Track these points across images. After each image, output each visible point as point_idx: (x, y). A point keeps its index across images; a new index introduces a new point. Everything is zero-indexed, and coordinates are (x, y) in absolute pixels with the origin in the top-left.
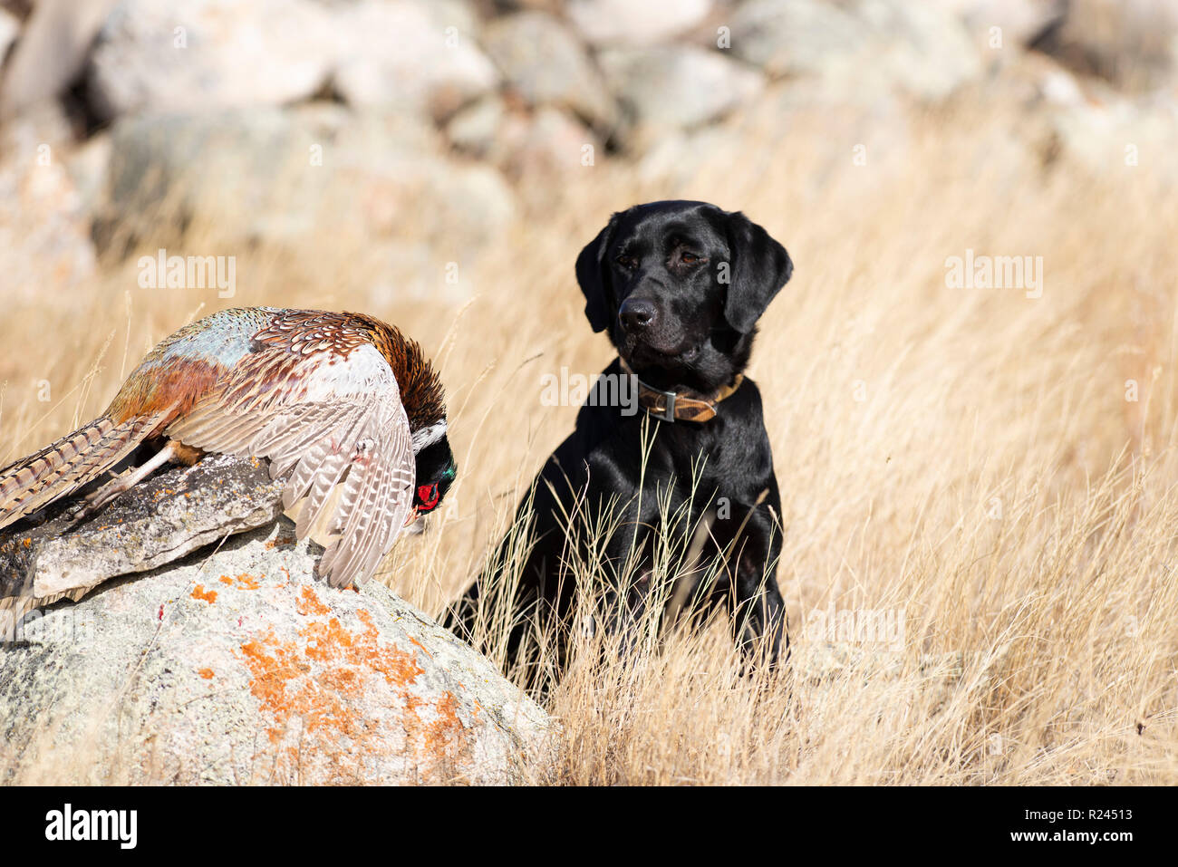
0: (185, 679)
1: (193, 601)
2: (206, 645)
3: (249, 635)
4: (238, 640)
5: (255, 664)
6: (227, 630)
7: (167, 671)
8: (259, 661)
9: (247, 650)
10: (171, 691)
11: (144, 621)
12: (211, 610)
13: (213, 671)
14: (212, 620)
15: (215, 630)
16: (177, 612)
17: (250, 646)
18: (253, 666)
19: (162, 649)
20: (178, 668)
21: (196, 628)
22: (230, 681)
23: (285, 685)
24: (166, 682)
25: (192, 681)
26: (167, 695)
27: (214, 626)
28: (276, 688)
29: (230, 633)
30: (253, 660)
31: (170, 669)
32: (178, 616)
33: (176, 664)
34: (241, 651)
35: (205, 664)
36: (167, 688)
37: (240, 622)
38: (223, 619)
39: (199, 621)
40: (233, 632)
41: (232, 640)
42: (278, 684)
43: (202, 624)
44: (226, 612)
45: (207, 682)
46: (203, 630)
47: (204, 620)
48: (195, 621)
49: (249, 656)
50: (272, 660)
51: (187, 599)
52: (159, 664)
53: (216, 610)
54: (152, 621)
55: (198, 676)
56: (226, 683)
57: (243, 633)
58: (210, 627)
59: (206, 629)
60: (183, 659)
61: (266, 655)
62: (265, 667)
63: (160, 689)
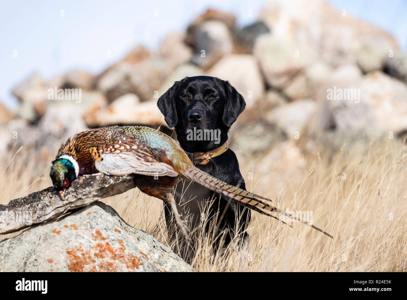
0: (42, 263)
1: (52, 234)
2: (52, 250)
3: (71, 247)
4: (66, 249)
5: (71, 258)
6: (63, 245)
7: (36, 260)
8: (73, 257)
9: (69, 253)
10: (37, 268)
11: (34, 242)
12: (58, 237)
13: (53, 260)
14: (57, 241)
15: (58, 245)
16: (45, 238)
17: (71, 251)
18: (70, 259)
19: (36, 252)
20: (40, 259)
21: (51, 244)
22: (59, 264)
23: (84, 267)
24: (35, 264)
25: (45, 264)
26: (35, 269)
27: (58, 243)
28: (80, 268)
29: (64, 246)
30: (71, 257)
31: (37, 259)
32: (45, 240)
33: (39, 257)
34: (66, 253)
35: (50, 257)
36: (35, 266)
37: (68, 242)
38: (62, 240)
39: (53, 241)
40: (65, 246)
41: (63, 248)
42: (81, 266)
43: (54, 243)
44: (63, 238)
45: (50, 264)
46: (53, 245)
47: (54, 241)
48: (51, 241)
49: (69, 255)
50: (79, 257)
51: (49, 233)
52: (34, 257)
53: (59, 237)
54: (36, 242)
55: (47, 262)
56: (57, 265)
57: (69, 246)
58: (56, 244)
59: (54, 245)
60: (42, 255)
61: (77, 255)
62: (76, 260)
63: (33, 267)
